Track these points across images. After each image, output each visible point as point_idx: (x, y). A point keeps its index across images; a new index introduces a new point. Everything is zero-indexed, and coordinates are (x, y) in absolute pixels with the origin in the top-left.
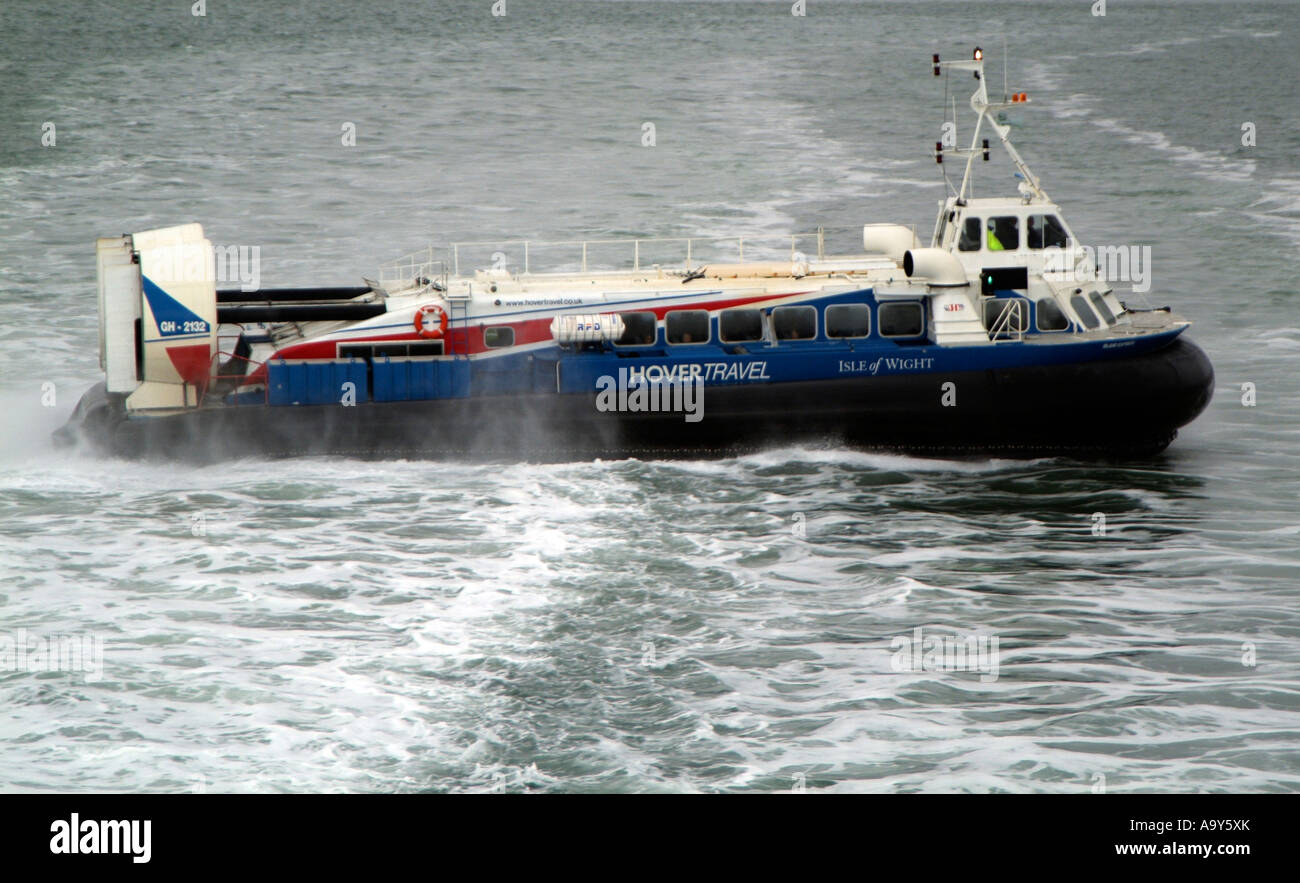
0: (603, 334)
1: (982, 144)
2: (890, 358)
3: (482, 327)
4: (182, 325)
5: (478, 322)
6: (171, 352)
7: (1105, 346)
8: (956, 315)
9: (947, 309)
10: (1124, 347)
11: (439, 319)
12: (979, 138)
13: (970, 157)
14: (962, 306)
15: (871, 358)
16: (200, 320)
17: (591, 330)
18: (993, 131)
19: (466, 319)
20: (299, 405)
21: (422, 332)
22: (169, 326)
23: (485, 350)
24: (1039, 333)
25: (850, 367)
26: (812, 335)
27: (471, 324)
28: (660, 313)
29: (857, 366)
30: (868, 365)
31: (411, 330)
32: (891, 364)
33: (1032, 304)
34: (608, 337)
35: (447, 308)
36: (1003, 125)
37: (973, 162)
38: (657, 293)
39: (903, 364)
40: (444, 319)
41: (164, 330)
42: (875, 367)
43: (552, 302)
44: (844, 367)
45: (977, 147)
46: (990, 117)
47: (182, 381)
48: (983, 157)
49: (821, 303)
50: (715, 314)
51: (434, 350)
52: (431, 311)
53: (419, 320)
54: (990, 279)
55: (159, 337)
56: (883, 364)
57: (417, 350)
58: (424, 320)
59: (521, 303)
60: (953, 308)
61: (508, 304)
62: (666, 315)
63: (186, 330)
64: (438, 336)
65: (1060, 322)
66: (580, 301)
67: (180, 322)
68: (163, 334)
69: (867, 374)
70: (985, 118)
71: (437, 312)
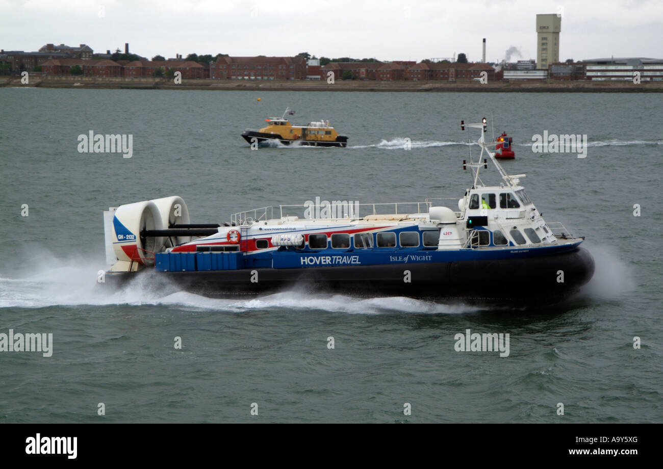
0: (291, 243)
1: (483, 160)
2: (412, 255)
3: (254, 240)
4: (125, 236)
5: (252, 238)
6: (123, 248)
7: (512, 252)
8: (448, 237)
9: (444, 234)
10: (523, 252)
11: (237, 236)
12: (482, 158)
13: (478, 167)
14: (451, 233)
15: (404, 255)
16: (132, 234)
17: (286, 241)
18: (488, 155)
19: (247, 236)
20: (167, 271)
21: (229, 241)
22: (121, 237)
23: (257, 250)
24: (494, 246)
25: (395, 259)
26: (394, 245)
27: (249, 238)
28: (329, 234)
29: (398, 259)
30: (403, 259)
31: (226, 240)
32: (413, 258)
33: (491, 233)
34: (294, 244)
35: (240, 231)
36: (492, 152)
37: (480, 170)
38: (328, 226)
39: (418, 258)
40: (239, 236)
41: (119, 238)
42: (406, 259)
43: (283, 229)
44: (392, 259)
45: (481, 162)
46: (486, 149)
47: (130, 260)
48: (484, 167)
49: (397, 231)
50: (352, 235)
51: (235, 249)
52: (233, 232)
53: (229, 236)
54: (470, 221)
55: (117, 241)
56: (409, 257)
57: (227, 249)
58: (231, 236)
59: (270, 230)
60: (447, 234)
61: (265, 230)
62: (331, 235)
63: (127, 238)
64: (237, 243)
65: (504, 241)
66: (295, 229)
67: (125, 235)
68: (119, 240)
69: (403, 262)
70: (484, 149)
71: (235, 233)
